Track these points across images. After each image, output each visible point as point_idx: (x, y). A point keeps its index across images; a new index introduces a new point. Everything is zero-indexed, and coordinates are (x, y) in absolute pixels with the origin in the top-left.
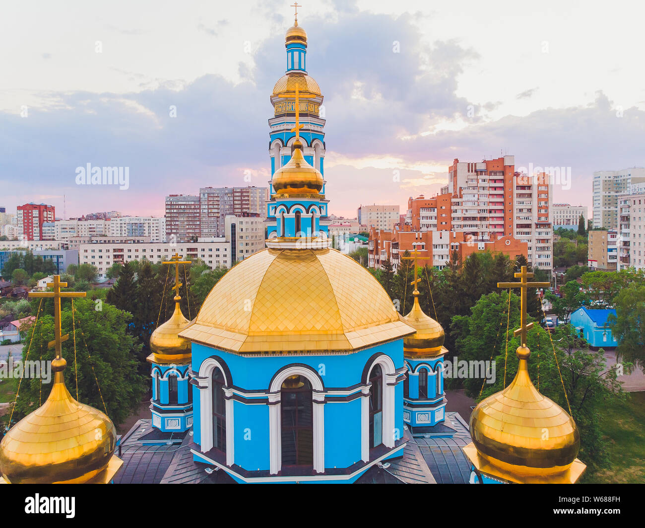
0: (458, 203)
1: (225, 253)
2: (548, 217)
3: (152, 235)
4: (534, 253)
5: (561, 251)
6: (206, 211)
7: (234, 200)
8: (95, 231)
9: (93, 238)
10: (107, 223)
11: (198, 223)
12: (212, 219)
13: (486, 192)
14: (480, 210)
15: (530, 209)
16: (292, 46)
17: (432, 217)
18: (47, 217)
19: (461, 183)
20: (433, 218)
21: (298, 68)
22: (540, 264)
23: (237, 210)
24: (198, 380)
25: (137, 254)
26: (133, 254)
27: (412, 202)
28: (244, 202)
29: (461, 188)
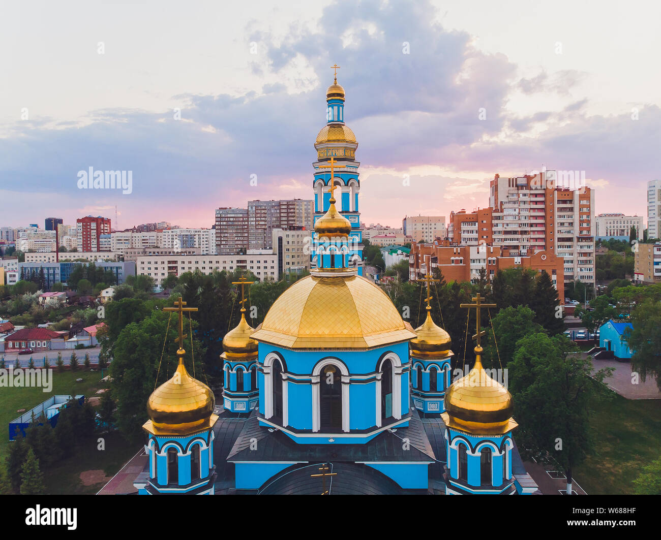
0: (499, 217)
1: (272, 265)
2: (590, 230)
3: (202, 246)
4: (576, 266)
5: (607, 263)
6: (253, 223)
7: (280, 213)
8: (147, 243)
9: (147, 250)
10: (160, 234)
11: (246, 235)
12: (260, 231)
13: (527, 206)
14: (521, 224)
15: (572, 223)
16: (332, 101)
17: (473, 231)
18: (103, 229)
19: (502, 197)
20: (475, 232)
21: (337, 120)
22: (582, 277)
23: (283, 223)
24: (263, 368)
25: (190, 265)
26: (186, 265)
27: (453, 216)
28: (290, 215)
29: (501, 202)
